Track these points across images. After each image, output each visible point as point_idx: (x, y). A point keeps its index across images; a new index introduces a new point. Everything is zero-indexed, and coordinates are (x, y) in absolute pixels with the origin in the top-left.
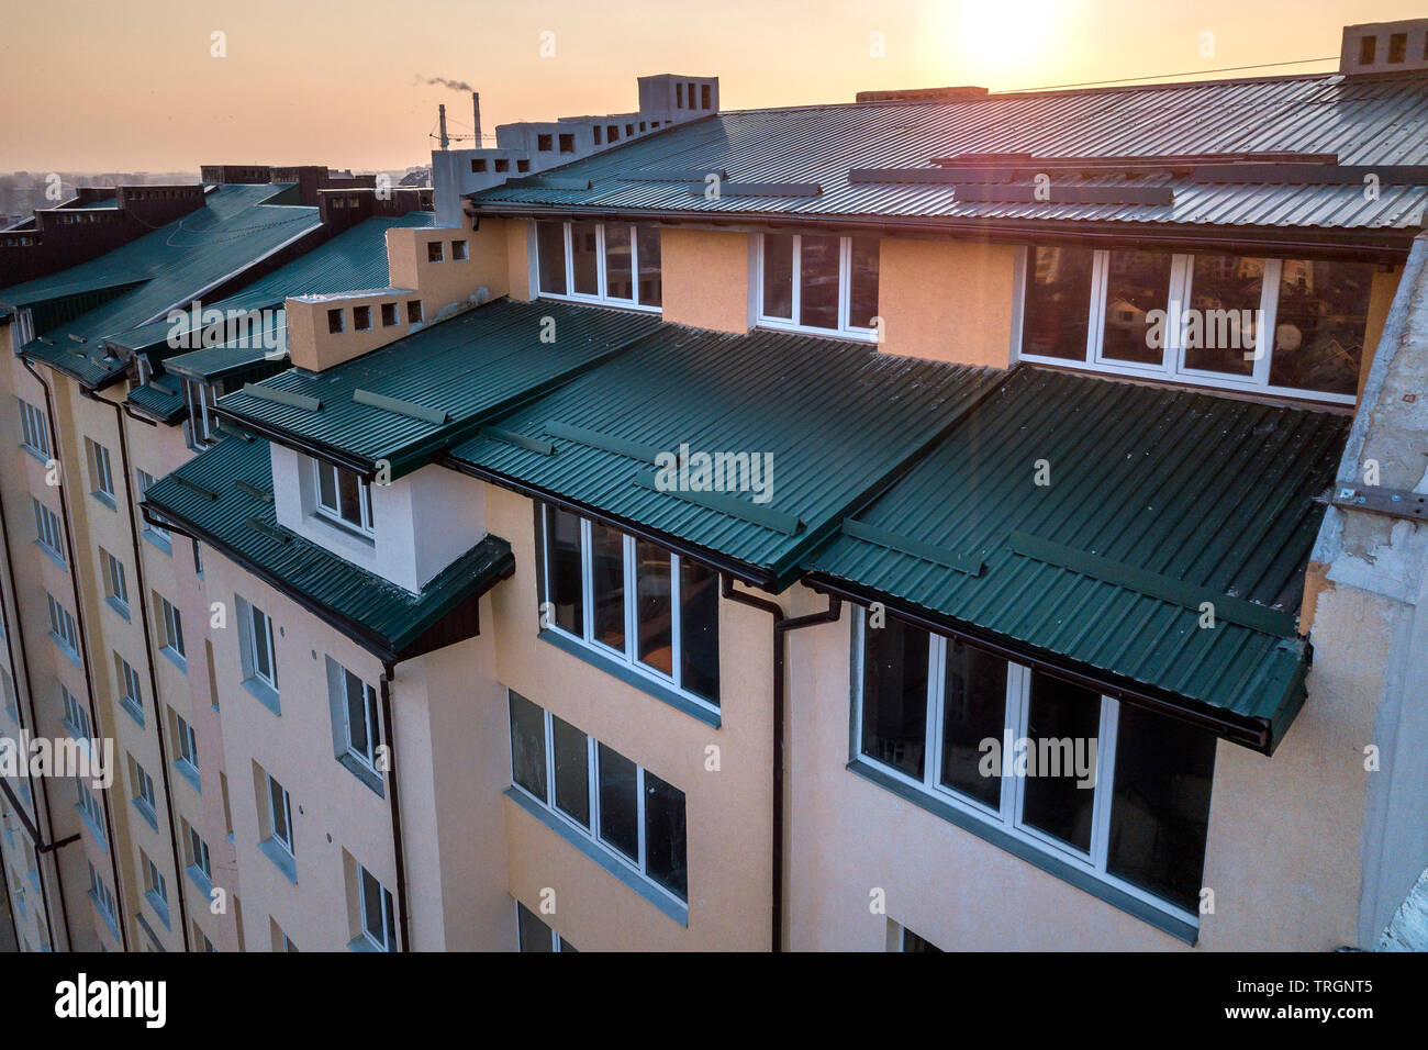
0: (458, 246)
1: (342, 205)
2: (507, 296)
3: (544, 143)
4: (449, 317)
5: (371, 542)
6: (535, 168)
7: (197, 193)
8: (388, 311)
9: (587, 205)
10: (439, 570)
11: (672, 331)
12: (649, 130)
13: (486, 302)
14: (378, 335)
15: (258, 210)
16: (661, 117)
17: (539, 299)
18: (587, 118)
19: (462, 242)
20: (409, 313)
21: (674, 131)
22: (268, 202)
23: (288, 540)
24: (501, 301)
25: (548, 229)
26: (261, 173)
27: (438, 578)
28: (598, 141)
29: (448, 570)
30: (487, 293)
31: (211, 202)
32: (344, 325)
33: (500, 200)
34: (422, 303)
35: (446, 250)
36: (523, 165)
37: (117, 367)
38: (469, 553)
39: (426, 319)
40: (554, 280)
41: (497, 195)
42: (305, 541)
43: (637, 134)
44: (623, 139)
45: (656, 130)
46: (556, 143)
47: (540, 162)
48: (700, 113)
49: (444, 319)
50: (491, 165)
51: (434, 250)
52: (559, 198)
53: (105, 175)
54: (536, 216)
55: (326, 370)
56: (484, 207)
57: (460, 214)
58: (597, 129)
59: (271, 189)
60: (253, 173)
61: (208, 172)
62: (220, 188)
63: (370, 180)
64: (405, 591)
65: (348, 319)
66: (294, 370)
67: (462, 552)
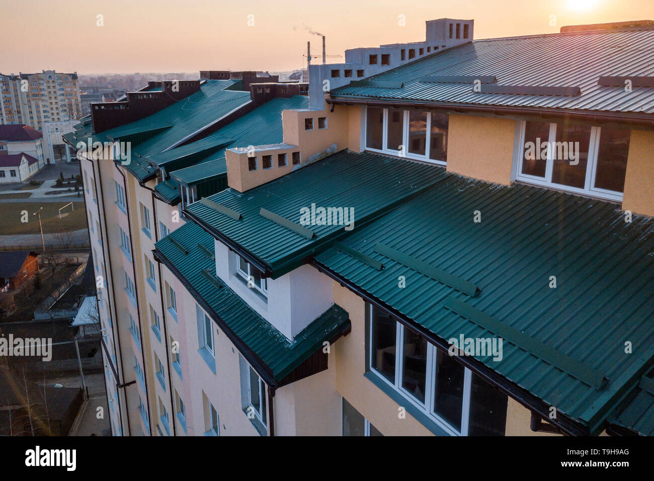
0: (321, 120)
1: (261, 91)
2: (347, 149)
3: (373, 59)
4: (315, 161)
5: (265, 299)
6: (367, 75)
7: (197, 84)
8: (281, 158)
9: (403, 98)
10: (305, 326)
11: (453, 178)
12: (433, 51)
13: (336, 152)
14: (276, 171)
15: (223, 93)
16: (439, 44)
17: (365, 152)
18: (398, 45)
19: (324, 119)
20: (293, 159)
21: (446, 52)
22: (227, 89)
23: (221, 287)
24: (344, 152)
25: (374, 111)
26: (226, 74)
27: (304, 331)
28: (403, 58)
29: (310, 326)
30: (336, 148)
31: (203, 89)
32: (257, 166)
33: (347, 94)
34: (300, 153)
35: (315, 123)
36: (360, 73)
37: (152, 171)
38: (323, 315)
39: (302, 163)
40: (374, 140)
41: (345, 91)
42: (230, 290)
43: (426, 54)
44: (418, 56)
45: (437, 51)
46: (379, 59)
47: (370, 71)
48: (462, 41)
49: (312, 162)
50: (342, 73)
51: (308, 123)
52: (383, 94)
53: (169, 74)
54: (368, 104)
55: (245, 192)
56: (338, 99)
57: (324, 103)
58: (403, 51)
59: (229, 82)
60: (223, 74)
61: (203, 74)
62: (207, 82)
63: (275, 78)
64: (284, 337)
65: (259, 163)
66: (229, 190)
67: (319, 314)
